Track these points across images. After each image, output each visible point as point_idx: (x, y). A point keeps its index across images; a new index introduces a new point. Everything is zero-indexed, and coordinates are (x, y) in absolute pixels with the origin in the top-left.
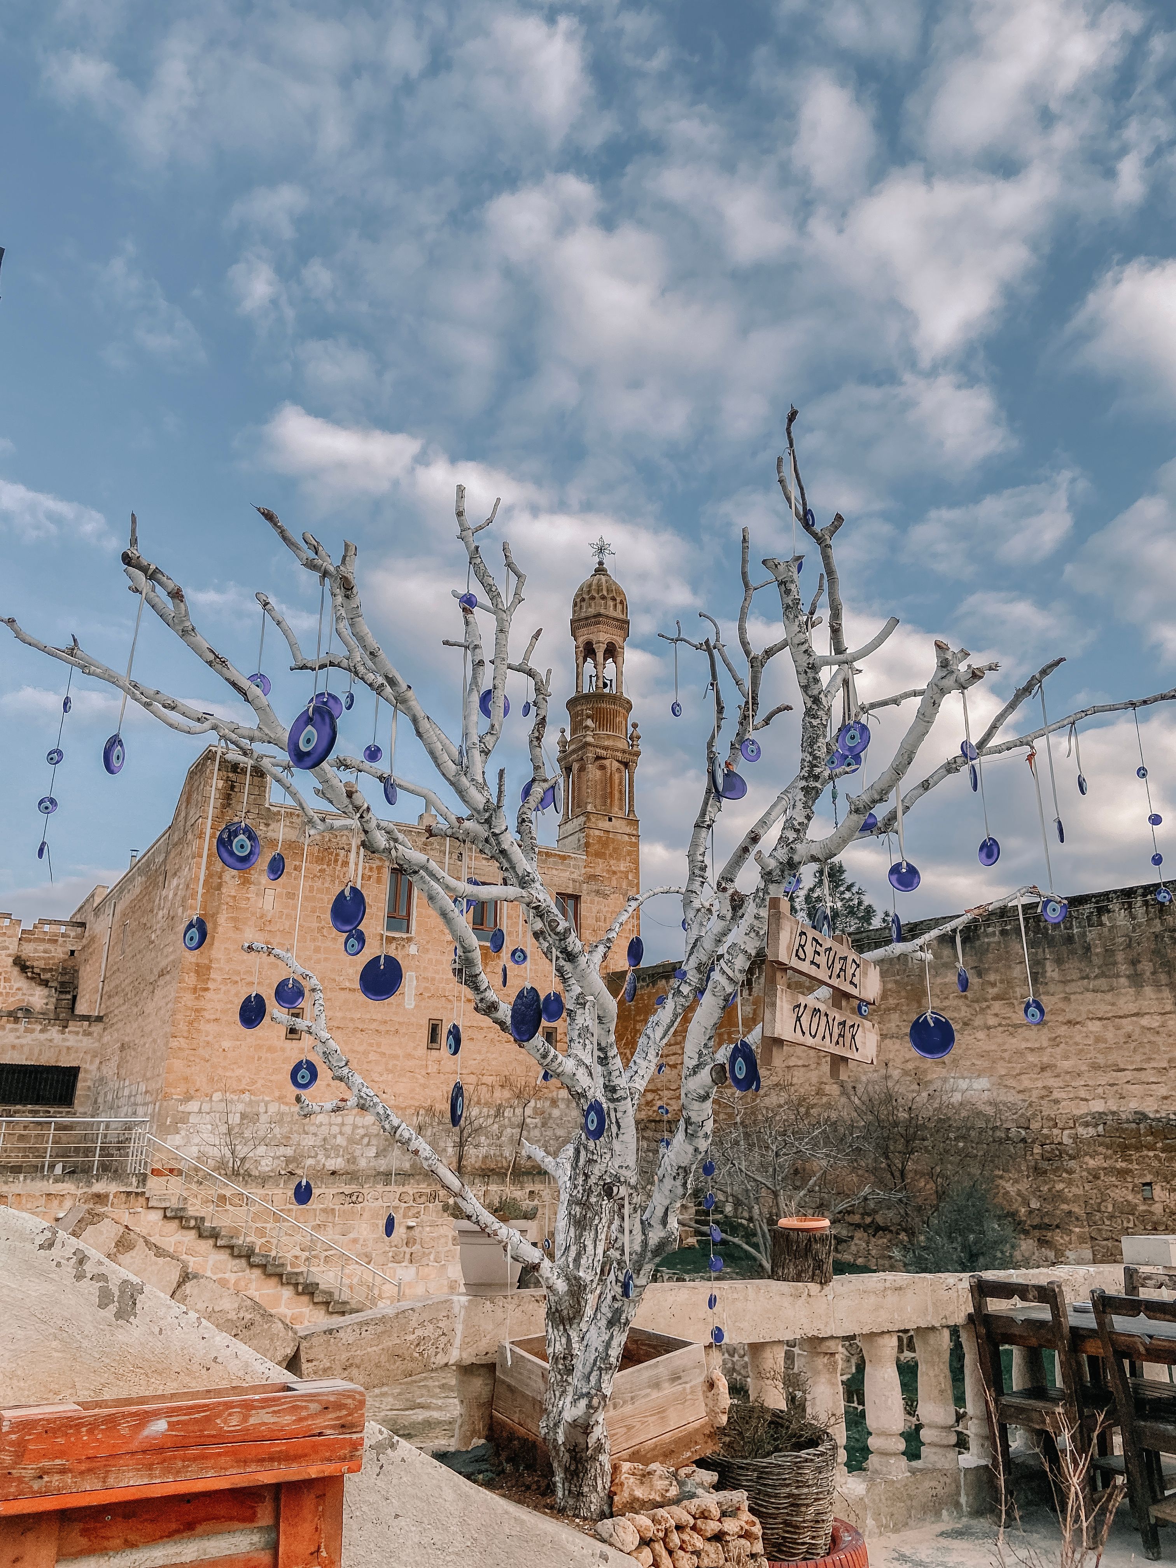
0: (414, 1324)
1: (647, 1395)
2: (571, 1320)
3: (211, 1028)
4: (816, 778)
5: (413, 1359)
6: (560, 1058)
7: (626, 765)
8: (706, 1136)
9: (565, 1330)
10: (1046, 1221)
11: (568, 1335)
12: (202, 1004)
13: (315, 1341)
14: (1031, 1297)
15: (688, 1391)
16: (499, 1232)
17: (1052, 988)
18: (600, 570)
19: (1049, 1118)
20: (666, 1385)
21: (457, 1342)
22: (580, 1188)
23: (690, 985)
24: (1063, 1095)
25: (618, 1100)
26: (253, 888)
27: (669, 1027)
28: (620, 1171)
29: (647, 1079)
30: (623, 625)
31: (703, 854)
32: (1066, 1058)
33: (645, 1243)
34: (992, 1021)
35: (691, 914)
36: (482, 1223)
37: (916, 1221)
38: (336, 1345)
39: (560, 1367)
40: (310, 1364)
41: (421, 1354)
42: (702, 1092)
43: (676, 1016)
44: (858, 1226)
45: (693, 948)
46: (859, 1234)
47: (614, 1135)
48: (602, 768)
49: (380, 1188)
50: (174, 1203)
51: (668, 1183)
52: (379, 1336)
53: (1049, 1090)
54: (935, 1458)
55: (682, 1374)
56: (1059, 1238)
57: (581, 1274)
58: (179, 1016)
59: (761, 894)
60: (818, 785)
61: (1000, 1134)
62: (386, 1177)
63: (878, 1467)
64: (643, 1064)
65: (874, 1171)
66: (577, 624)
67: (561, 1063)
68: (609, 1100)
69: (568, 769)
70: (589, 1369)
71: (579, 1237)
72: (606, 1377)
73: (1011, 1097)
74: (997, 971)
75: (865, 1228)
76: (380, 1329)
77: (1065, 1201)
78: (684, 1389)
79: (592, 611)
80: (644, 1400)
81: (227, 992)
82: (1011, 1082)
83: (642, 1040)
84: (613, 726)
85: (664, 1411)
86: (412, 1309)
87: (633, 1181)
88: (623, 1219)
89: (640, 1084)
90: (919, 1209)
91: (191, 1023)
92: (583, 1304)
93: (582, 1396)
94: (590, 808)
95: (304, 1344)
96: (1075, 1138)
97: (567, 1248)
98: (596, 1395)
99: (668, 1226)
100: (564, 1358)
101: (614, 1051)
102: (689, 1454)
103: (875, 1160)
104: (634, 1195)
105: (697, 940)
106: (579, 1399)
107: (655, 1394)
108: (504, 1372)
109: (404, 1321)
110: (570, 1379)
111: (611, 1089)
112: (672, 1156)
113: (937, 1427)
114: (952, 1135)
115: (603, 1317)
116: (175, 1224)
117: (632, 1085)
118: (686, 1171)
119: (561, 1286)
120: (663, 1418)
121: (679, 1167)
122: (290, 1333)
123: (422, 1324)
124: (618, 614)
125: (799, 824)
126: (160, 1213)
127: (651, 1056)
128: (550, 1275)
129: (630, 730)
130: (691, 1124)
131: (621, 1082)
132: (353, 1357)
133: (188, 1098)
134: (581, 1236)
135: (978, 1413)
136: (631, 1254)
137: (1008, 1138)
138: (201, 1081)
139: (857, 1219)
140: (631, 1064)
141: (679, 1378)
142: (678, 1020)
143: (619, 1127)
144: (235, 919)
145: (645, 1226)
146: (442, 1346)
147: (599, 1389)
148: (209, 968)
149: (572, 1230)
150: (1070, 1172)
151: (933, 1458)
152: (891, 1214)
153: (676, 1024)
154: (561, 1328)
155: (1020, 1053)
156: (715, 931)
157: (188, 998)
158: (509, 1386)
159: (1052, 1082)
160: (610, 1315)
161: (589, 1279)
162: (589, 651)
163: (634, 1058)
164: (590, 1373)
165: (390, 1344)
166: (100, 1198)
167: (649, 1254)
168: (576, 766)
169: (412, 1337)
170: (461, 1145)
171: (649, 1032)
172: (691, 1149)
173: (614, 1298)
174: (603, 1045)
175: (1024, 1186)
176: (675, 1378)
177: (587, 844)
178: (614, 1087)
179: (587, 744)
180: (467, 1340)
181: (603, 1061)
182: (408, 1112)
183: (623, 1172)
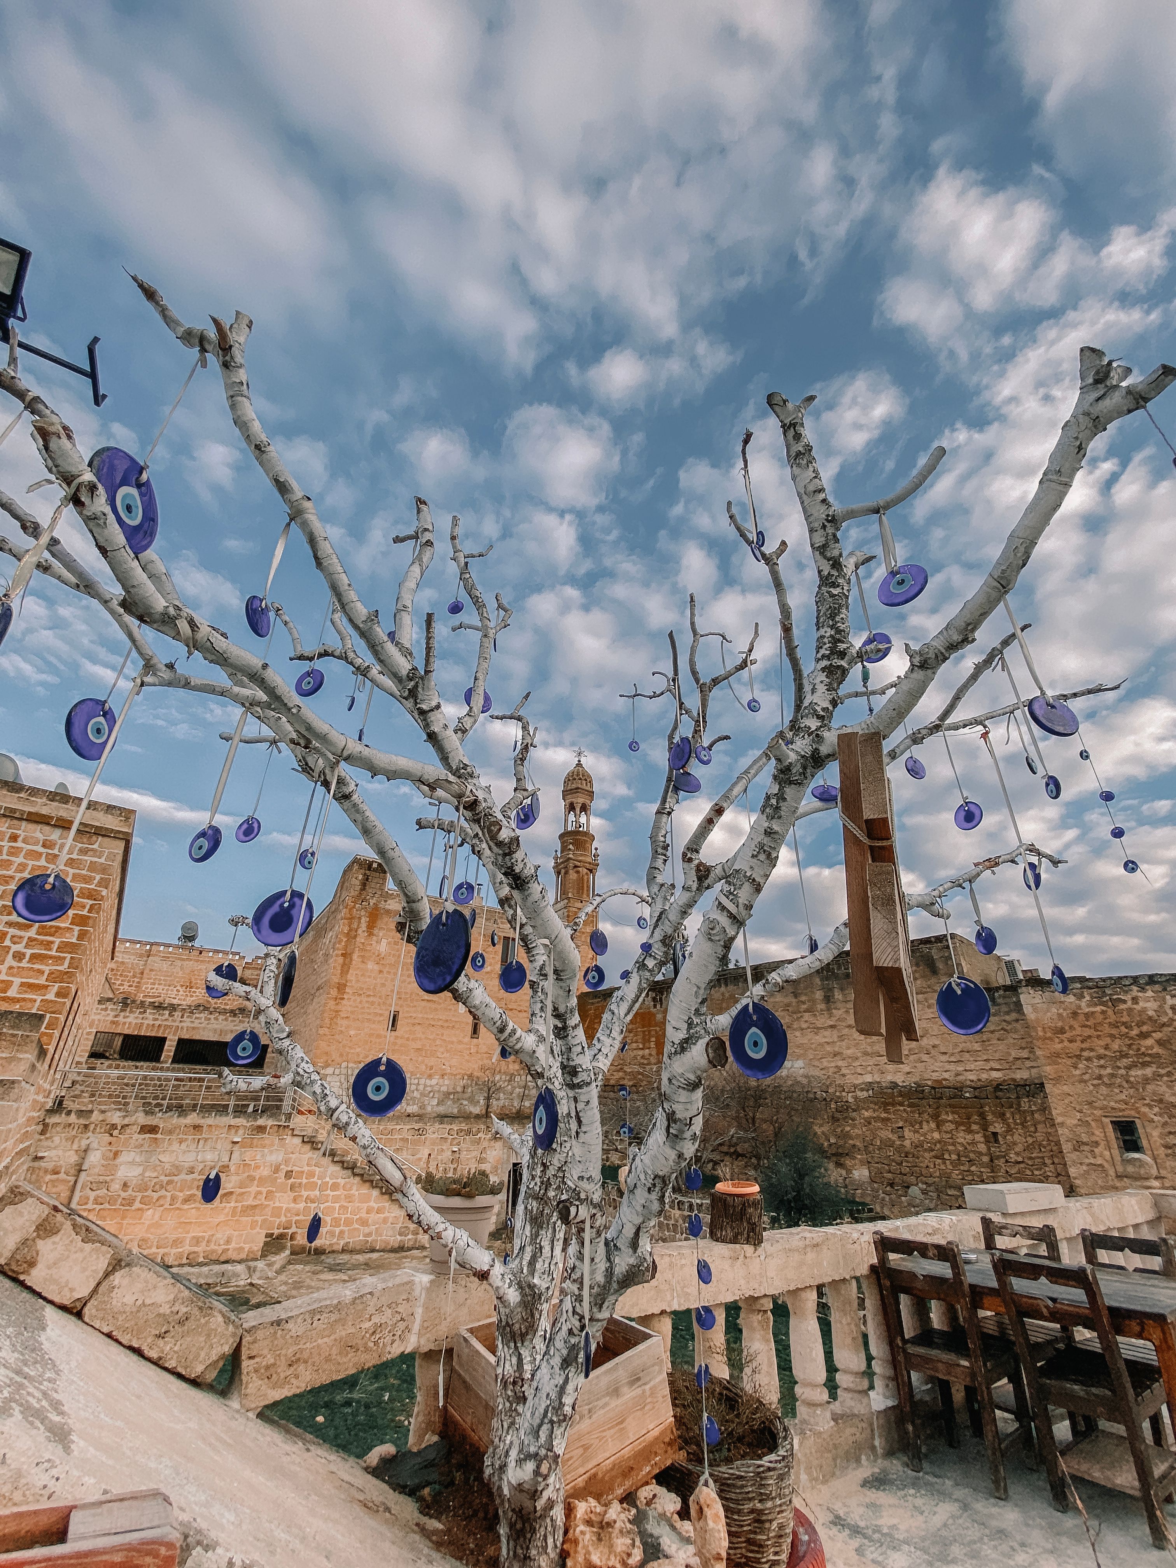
0: (371, 1309)
1: (606, 1404)
2: (523, 1336)
3: (345, 1022)
4: (842, 655)
5: (367, 1349)
6: (519, 1032)
7: (591, 871)
8: (694, 1137)
9: (516, 1348)
10: (840, 1151)
11: (520, 1354)
12: (339, 1008)
13: (260, 1334)
14: (931, 1254)
15: (648, 1393)
16: (444, 1234)
17: (839, 1005)
18: (579, 764)
19: (840, 1086)
20: (625, 1389)
21: (416, 1327)
22: (538, 1180)
23: (655, 958)
24: (848, 1071)
25: (579, 1086)
26: (375, 938)
27: (635, 1002)
28: (580, 1183)
29: (611, 1057)
30: (591, 794)
31: (665, 836)
32: (848, 1048)
33: (609, 1272)
34: (804, 1026)
35: (655, 889)
36: (424, 1223)
37: (762, 1151)
38: (284, 1337)
39: (509, 1393)
40: (252, 1362)
41: (376, 1343)
42: (692, 1077)
43: (641, 990)
44: (726, 1153)
45: (658, 921)
46: (727, 1158)
47: (573, 1133)
48: (578, 872)
49: (437, 1125)
50: (309, 1132)
51: (641, 1196)
52: (332, 1325)
53: (839, 1068)
54: (853, 1404)
55: (641, 1375)
56: (848, 1162)
57: (536, 1281)
58: (326, 1015)
59: (774, 801)
60: (843, 663)
61: (811, 1096)
62: (442, 1118)
63: (807, 1417)
64: (607, 1041)
65: (737, 1118)
66: (565, 793)
67: (519, 1039)
68: (567, 1085)
69: (559, 873)
70: (538, 1421)
71: (535, 1236)
72: (558, 1432)
73: (817, 1073)
74: (806, 994)
75: (731, 1155)
76: (334, 1317)
77: (852, 1139)
78: (644, 1391)
79: (574, 786)
80: (602, 1412)
81: (355, 1001)
82: (816, 1063)
83: (606, 1016)
84: (585, 850)
85: (622, 1422)
86: (371, 1293)
87: (596, 1198)
88: (583, 1244)
89: (604, 1064)
90: (763, 1143)
91: (332, 1019)
92: (537, 1316)
93: (529, 1457)
94: (570, 895)
95: (247, 1339)
96: (856, 1098)
97: (522, 1249)
98: (546, 1456)
99: (639, 1251)
100: (514, 1383)
101: (576, 1019)
102: (648, 1469)
103: (737, 1112)
104: (599, 1215)
105: (661, 913)
106: (525, 1460)
107: (615, 1403)
108: (461, 1364)
109: (361, 1307)
110: (520, 1409)
111: (570, 1070)
112: (647, 1161)
113: (852, 1373)
114: (782, 1096)
115: (557, 1353)
116: (308, 1147)
117: (595, 1064)
118: (664, 1180)
119: (513, 1296)
120: (623, 1429)
121: (656, 1176)
122: (231, 1327)
123: (379, 1310)
124: (588, 788)
125: (823, 709)
126: (301, 1139)
127: (615, 1034)
128: (500, 1284)
129: (594, 851)
130: (675, 1122)
131: (584, 1061)
132: (301, 1350)
133: (327, 1065)
134: (537, 1235)
135: (881, 1354)
136: (591, 1287)
137: (816, 1098)
138: (335, 1056)
139: (725, 1149)
140: (595, 1042)
141: (639, 1379)
142: (643, 995)
143: (580, 1122)
144: (363, 957)
145: (611, 1247)
146: (399, 1333)
147: (550, 1449)
148: (345, 985)
149: (528, 1228)
150: (853, 1120)
151: (850, 1403)
152: (746, 1145)
153: (641, 1000)
154: (512, 1345)
155: (821, 1045)
156: (680, 903)
157: (332, 1003)
158: (465, 1382)
159: (840, 1063)
160: (565, 1352)
161: (545, 1285)
162: (571, 808)
163: (598, 1035)
164: (540, 1426)
165: (343, 1333)
166: (261, 1129)
167: (615, 1286)
168: (563, 871)
169: (367, 1325)
170: (488, 1098)
171: (613, 1007)
172: (672, 1155)
173: (570, 1332)
174: (562, 1009)
175: (825, 1128)
176: (635, 1380)
177: (568, 916)
178: (575, 1067)
179: (570, 859)
180: (426, 1324)
181: (561, 1032)
182: (458, 1077)
183: (584, 1185)
